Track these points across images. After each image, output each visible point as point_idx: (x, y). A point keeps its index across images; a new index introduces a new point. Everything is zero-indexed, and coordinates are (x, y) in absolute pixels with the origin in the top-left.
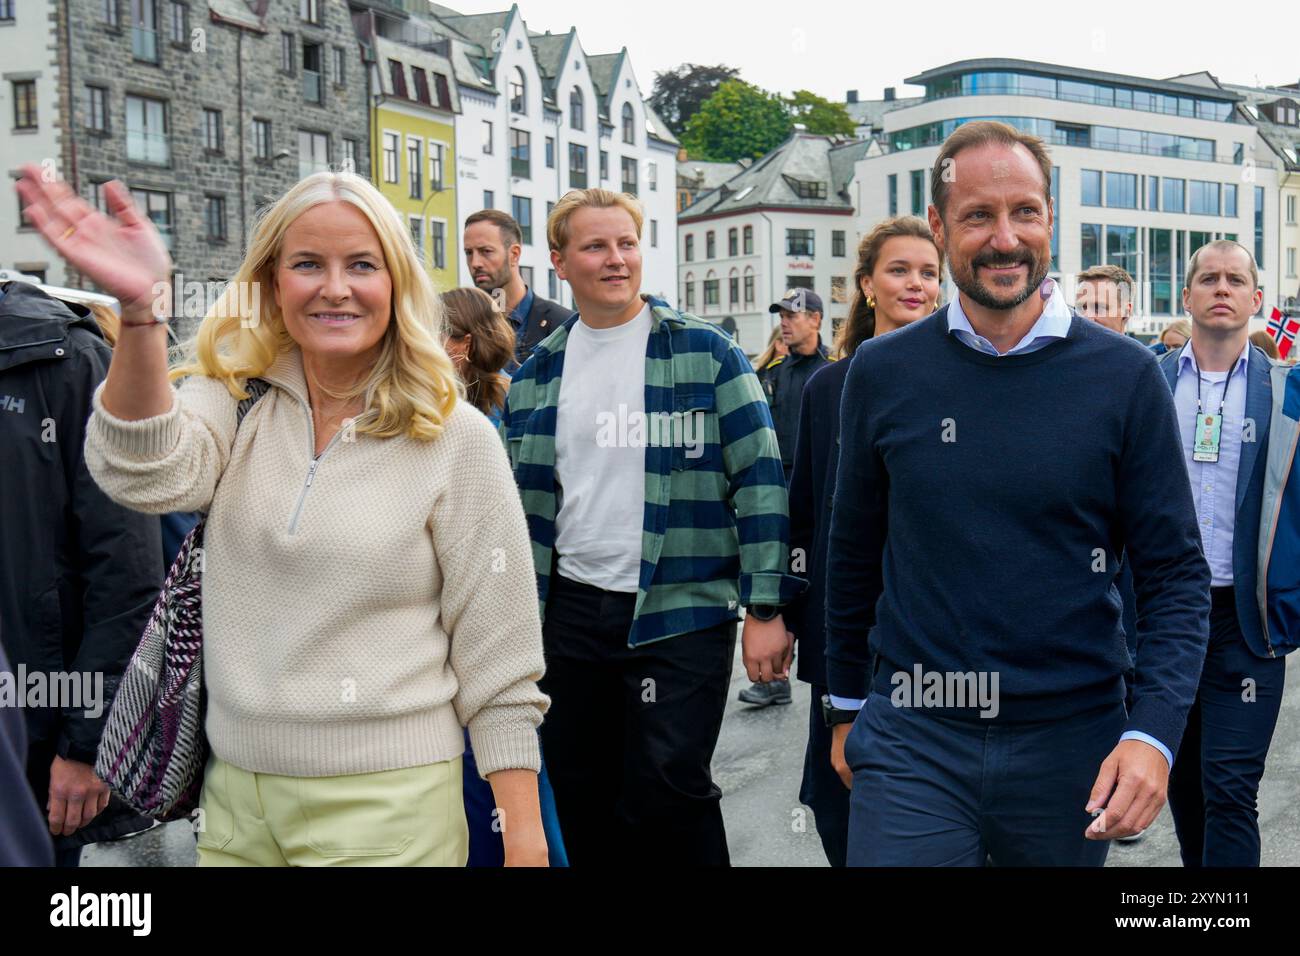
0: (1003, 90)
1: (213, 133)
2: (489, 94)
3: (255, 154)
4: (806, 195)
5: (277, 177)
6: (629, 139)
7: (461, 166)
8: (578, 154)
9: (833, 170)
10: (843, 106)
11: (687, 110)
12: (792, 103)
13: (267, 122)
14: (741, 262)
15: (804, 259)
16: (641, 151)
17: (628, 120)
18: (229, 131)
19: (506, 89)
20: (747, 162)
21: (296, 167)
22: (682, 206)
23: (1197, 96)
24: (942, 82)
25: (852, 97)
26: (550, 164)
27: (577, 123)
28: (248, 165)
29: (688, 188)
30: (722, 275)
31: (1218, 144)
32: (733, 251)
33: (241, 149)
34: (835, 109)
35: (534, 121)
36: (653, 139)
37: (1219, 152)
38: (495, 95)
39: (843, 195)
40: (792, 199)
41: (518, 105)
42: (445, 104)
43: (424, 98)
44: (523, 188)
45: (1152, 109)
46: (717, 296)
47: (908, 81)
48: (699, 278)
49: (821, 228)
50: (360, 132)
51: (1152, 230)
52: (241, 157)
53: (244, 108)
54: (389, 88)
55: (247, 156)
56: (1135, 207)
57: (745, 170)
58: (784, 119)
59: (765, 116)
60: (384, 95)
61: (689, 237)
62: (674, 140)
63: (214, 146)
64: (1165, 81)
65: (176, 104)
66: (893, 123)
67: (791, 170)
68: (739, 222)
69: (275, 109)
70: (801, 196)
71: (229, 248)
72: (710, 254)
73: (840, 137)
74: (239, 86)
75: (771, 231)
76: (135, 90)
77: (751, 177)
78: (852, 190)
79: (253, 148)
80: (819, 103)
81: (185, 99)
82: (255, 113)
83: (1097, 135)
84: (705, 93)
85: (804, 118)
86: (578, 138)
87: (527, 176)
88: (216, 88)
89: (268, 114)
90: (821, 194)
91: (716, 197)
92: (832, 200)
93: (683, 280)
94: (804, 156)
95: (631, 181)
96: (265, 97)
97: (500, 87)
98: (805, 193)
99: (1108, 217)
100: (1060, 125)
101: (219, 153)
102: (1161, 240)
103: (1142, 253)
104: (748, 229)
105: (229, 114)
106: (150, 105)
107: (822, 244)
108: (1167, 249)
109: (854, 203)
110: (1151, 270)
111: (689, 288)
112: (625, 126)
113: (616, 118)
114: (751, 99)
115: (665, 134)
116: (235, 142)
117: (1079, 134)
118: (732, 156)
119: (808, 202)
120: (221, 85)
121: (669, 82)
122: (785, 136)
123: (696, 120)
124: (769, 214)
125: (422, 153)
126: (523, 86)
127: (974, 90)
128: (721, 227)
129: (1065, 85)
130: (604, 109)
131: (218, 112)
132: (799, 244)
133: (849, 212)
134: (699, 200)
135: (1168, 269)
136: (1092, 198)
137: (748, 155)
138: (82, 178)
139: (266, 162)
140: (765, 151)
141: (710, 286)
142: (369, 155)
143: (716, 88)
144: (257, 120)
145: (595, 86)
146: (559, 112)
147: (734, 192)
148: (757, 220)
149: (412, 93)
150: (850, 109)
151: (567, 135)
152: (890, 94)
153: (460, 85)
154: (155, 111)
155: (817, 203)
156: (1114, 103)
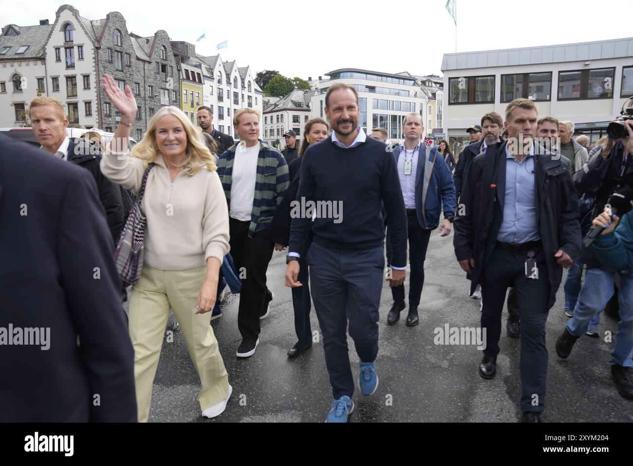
0: (351, 77)
1: (137, 90)
2: (211, 78)
3: (149, 95)
4: (298, 106)
5: (155, 101)
6: (250, 91)
7: (204, 98)
8: (236, 95)
9: (305, 99)
10: (308, 81)
11: (265, 83)
12: (294, 81)
13: (152, 87)
14: (280, 124)
15: (297, 123)
16: (253, 94)
17: (249, 85)
18: (142, 89)
19: (216, 77)
20: (281, 97)
21: (160, 99)
22: (264, 109)
23: (404, 79)
24: (335, 75)
25: (310, 79)
26: (228, 98)
27: (236, 87)
28: (147, 99)
29: (266, 104)
30: (275, 128)
31: (410, 92)
32: (278, 121)
33: (145, 94)
34: (305, 82)
35: (224, 86)
36: (256, 90)
37: (410, 94)
38: (214, 79)
39: (308, 106)
40: (294, 107)
41: (219, 82)
42: (200, 81)
43: (194, 80)
44: (221, 104)
45: (392, 82)
46: (274, 133)
47: (326, 75)
48: (269, 128)
49: (302, 115)
50: (177, 89)
51: (392, 115)
52: (145, 96)
53: (146, 83)
54: (185, 77)
55: (147, 96)
56: (387, 109)
57: (281, 99)
58: (291, 84)
59: (286, 84)
60: (183, 79)
61: (266, 117)
62: (261, 91)
63: (138, 93)
64: (395, 74)
65: (127, 82)
66: (321, 86)
67: (294, 99)
68: (280, 113)
69: (154, 83)
70: (296, 106)
71: (142, 121)
72: (272, 122)
73: (307, 90)
74: (144, 77)
75: (288, 116)
76: (117, 78)
77: (283, 101)
78: (310, 104)
79: (148, 94)
80: (301, 81)
81: (130, 80)
82: (148, 84)
83: (377, 89)
84: (270, 78)
85: (297, 85)
86: (236, 90)
87: (222, 101)
88: (138, 78)
89: (152, 85)
90: (302, 106)
91: (273, 107)
92: (305, 107)
93: (264, 129)
94: (297, 95)
95: (251, 102)
96: (151, 80)
97: (215, 77)
98: (298, 105)
99: (380, 112)
100: (367, 87)
101: (139, 95)
102: (394, 118)
103: (389, 122)
104: (282, 115)
105: (142, 84)
106: (120, 82)
107: (302, 119)
108: (396, 120)
109: (311, 108)
110: (392, 126)
111: (266, 131)
112: (249, 87)
113: (246, 85)
114: (282, 80)
115: (259, 89)
116: (143, 92)
117: (372, 89)
118: (277, 95)
119: (298, 108)
120: (139, 76)
121: (260, 75)
122: (292, 90)
123: (268, 85)
124: (288, 111)
125: (194, 95)
126: (221, 77)
127: (344, 77)
128: (275, 115)
129: (368, 76)
130: (243, 82)
131: (138, 84)
132: (296, 119)
133: (310, 111)
134: (269, 107)
135: (397, 126)
136: (376, 107)
137: (282, 95)
138: (102, 102)
139: (152, 97)
140: (286, 94)
141: (272, 131)
142: (180, 96)
143: (273, 77)
144: (149, 86)
145: (240, 76)
146: (231, 84)
147: (278, 105)
148: (284, 113)
149: (191, 79)
150: (309, 82)
151: (233, 90)
152: (320, 78)
153: (204, 76)
154: (122, 83)
155: (301, 108)
156: (382, 81)
